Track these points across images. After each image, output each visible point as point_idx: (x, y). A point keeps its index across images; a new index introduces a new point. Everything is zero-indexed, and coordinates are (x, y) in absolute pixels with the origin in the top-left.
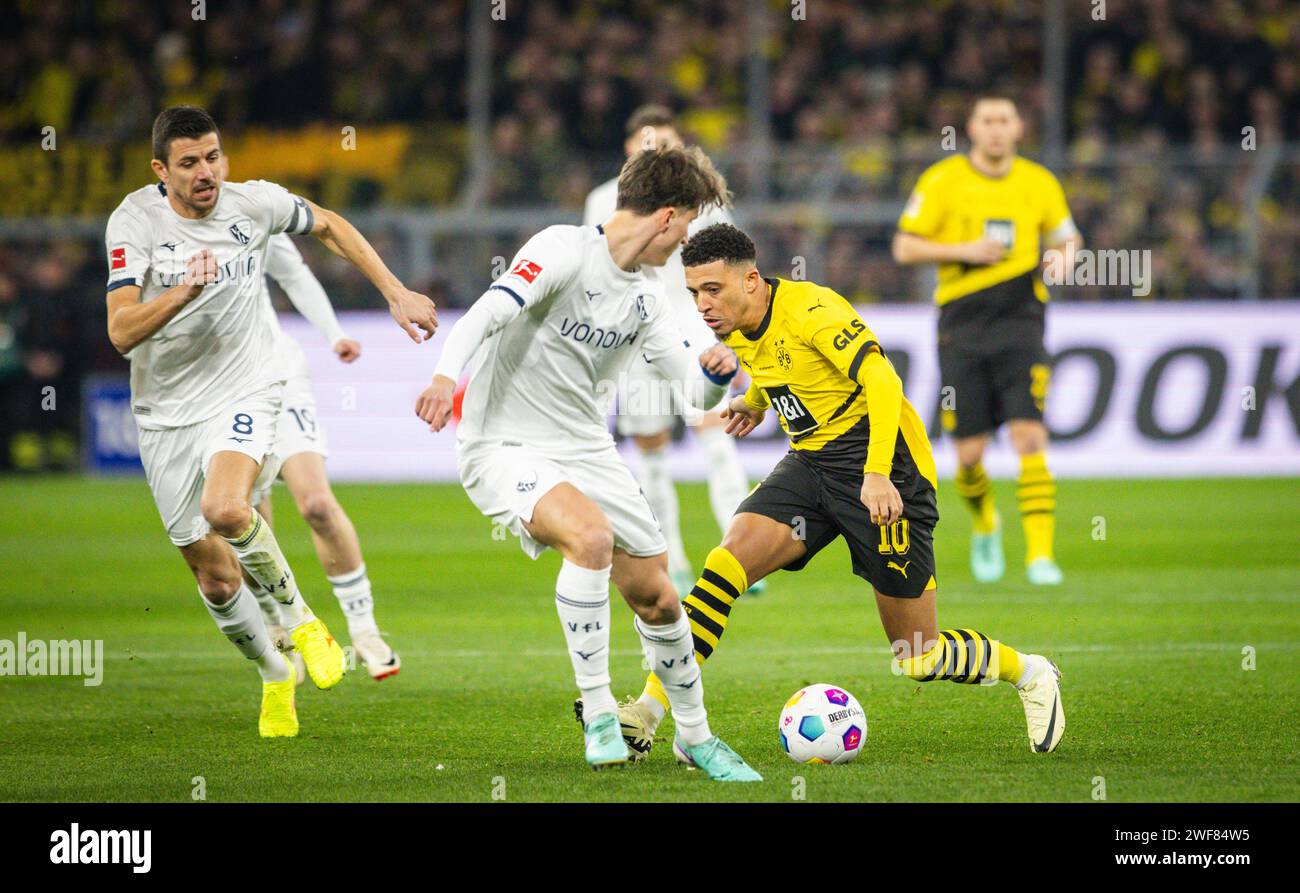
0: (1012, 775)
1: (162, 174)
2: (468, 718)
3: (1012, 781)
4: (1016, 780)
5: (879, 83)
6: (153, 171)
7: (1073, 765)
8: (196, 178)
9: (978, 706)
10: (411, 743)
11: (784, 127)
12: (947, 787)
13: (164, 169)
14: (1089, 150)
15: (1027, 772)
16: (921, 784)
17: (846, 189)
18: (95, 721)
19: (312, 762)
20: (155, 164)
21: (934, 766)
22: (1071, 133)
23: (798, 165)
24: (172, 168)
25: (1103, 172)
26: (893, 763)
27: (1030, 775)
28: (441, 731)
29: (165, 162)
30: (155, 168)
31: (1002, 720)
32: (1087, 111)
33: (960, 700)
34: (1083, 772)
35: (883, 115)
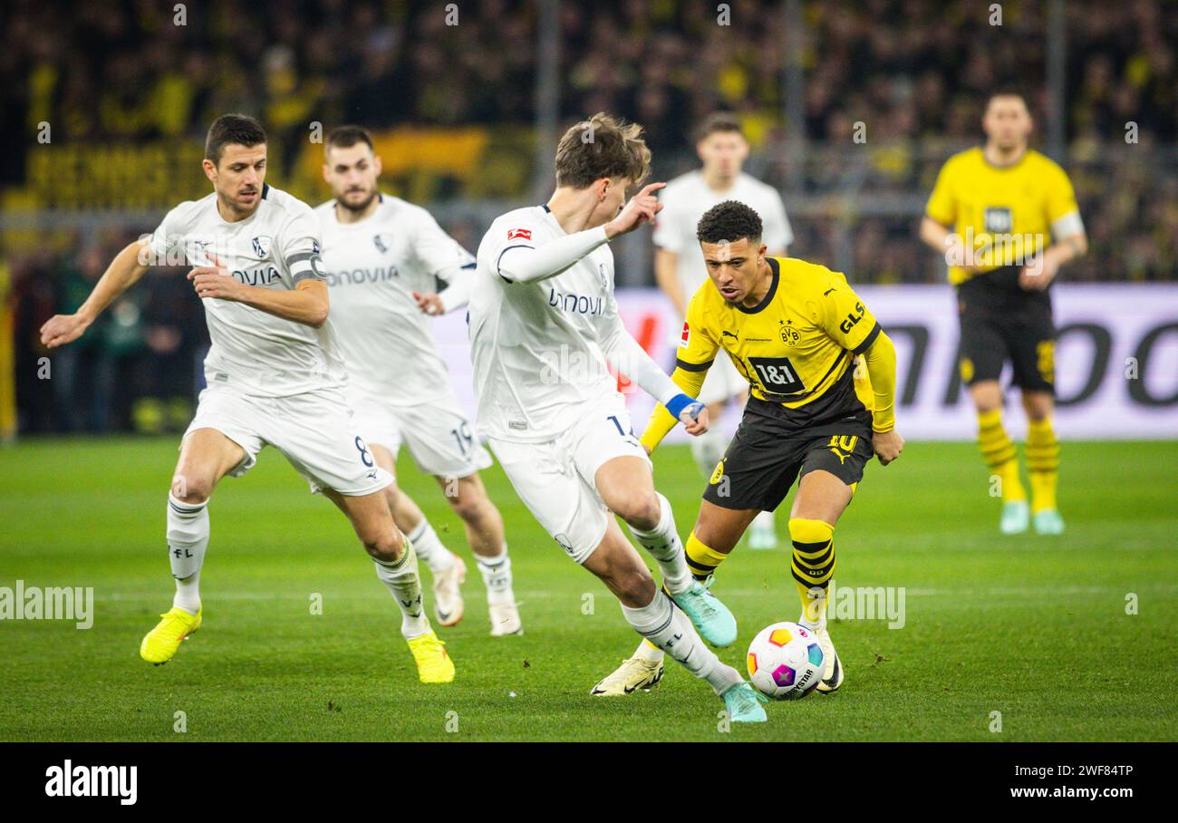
0: (1019, 702)
1: (211, 174)
2: (538, 651)
3: (1020, 708)
4: (1022, 706)
5: (902, 91)
6: (203, 171)
7: (1073, 693)
8: (243, 182)
9: (989, 642)
10: (488, 673)
11: (818, 129)
12: (962, 713)
13: (214, 169)
14: (1087, 149)
15: (1033, 700)
16: (939, 711)
17: (871, 184)
18: (209, 654)
19: (401, 690)
20: (206, 163)
21: (950, 694)
22: (1071, 133)
23: (829, 162)
24: (223, 169)
25: (1098, 169)
26: (914, 692)
27: (1035, 702)
28: (514, 662)
29: (217, 163)
30: (206, 167)
31: (1010, 654)
32: (1085, 115)
33: (973, 636)
34: (1082, 699)
35: (905, 118)
